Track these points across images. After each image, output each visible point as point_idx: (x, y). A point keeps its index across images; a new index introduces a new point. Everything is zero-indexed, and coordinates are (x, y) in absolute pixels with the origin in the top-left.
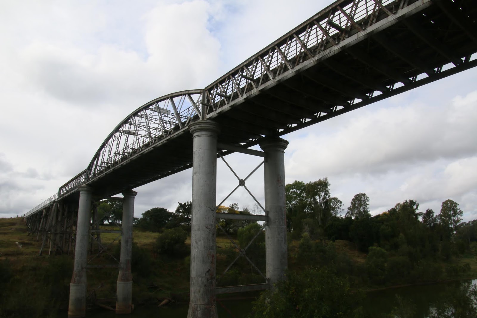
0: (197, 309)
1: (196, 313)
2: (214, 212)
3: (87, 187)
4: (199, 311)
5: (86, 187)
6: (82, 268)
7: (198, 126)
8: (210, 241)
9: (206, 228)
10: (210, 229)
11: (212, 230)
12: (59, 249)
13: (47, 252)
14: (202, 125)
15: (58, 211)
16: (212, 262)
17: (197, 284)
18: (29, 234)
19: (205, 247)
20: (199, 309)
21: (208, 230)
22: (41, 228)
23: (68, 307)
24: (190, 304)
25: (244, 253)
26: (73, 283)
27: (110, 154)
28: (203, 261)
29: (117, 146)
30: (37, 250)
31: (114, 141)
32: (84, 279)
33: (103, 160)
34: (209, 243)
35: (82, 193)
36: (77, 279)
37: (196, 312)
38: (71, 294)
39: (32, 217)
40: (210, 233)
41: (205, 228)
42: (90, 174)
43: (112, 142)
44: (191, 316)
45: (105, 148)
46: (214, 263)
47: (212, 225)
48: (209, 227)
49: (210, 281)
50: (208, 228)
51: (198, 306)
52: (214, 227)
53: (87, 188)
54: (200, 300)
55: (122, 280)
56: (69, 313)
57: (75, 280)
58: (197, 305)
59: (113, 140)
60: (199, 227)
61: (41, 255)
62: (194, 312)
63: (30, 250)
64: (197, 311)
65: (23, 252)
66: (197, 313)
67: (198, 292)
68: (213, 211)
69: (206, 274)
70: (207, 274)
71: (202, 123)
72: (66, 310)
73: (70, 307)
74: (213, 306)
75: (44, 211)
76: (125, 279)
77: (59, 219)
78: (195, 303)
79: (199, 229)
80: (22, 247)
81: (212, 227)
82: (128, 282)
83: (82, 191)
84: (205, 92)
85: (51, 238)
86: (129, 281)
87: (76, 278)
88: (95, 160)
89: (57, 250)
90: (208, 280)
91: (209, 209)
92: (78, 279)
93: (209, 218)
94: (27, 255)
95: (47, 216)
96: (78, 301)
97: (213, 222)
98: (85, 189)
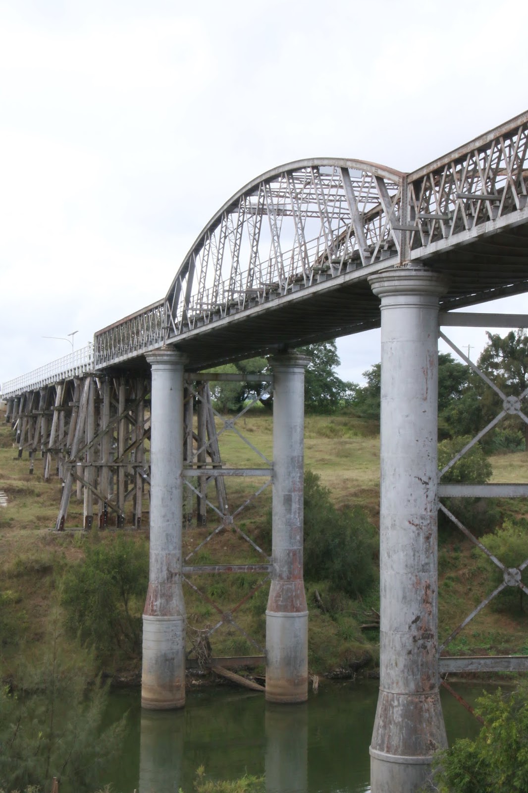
0: (392, 703)
1: (391, 712)
2: (428, 486)
3: (169, 353)
4: (397, 709)
5: (166, 353)
6: (171, 575)
7: (386, 284)
8: (418, 552)
9: (410, 523)
10: (419, 525)
11: (423, 527)
12: (109, 510)
13: (77, 517)
14: (396, 283)
15: (98, 401)
16: (426, 601)
17: (392, 648)
18: (21, 452)
19: (406, 566)
20: (396, 703)
21: (414, 528)
22: (55, 442)
23: (141, 676)
24: (380, 691)
25: (519, 577)
26: (150, 615)
27: (218, 273)
28: (404, 598)
29: (233, 258)
30: (48, 512)
31: (225, 237)
32: (177, 603)
33: (204, 284)
34: (416, 558)
35: (157, 370)
36: (158, 603)
37: (391, 709)
38: (145, 644)
39: (22, 400)
40: (419, 534)
41: (407, 523)
42: (175, 316)
43: (222, 240)
44: (381, 717)
45: (206, 252)
46: (431, 604)
47: (422, 518)
48: (417, 522)
49: (421, 642)
50: (413, 524)
51: (393, 697)
52: (429, 522)
53: (170, 355)
54: (397, 683)
55: (278, 609)
56: (144, 694)
57: (152, 606)
58: (393, 694)
59: (223, 235)
60: (395, 521)
61: (62, 529)
62: (385, 709)
63: (30, 511)
64: (393, 707)
65: (12, 519)
66: (393, 713)
67: (394, 664)
68: (426, 483)
69: (410, 627)
70: (414, 626)
71: (396, 278)
72: (136, 686)
73: (147, 678)
74: (429, 700)
75: (59, 390)
76: (288, 605)
77: (104, 423)
78: (389, 688)
79: (395, 525)
80: (9, 501)
81: (423, 521)
82: (295, 614)
83: (158, 363)
84: (407, 186)
85: (85, 479)
86: (298, 610)
87: (156, 600)
88: (183, 277)
89: (105, 514)
90: (415, 639)
91: (417, 479)
92: (161, 604)
93: (415, 500)
94: (24, 527)
95: (67, 409)
96: (166, 661)
97: (426, 509)
98: (165, 358)
